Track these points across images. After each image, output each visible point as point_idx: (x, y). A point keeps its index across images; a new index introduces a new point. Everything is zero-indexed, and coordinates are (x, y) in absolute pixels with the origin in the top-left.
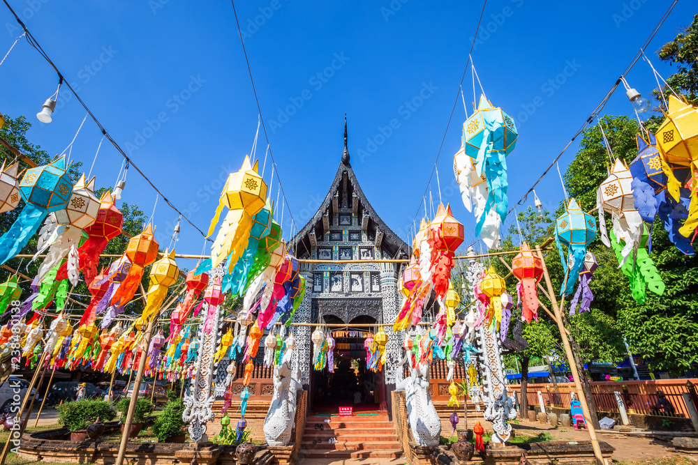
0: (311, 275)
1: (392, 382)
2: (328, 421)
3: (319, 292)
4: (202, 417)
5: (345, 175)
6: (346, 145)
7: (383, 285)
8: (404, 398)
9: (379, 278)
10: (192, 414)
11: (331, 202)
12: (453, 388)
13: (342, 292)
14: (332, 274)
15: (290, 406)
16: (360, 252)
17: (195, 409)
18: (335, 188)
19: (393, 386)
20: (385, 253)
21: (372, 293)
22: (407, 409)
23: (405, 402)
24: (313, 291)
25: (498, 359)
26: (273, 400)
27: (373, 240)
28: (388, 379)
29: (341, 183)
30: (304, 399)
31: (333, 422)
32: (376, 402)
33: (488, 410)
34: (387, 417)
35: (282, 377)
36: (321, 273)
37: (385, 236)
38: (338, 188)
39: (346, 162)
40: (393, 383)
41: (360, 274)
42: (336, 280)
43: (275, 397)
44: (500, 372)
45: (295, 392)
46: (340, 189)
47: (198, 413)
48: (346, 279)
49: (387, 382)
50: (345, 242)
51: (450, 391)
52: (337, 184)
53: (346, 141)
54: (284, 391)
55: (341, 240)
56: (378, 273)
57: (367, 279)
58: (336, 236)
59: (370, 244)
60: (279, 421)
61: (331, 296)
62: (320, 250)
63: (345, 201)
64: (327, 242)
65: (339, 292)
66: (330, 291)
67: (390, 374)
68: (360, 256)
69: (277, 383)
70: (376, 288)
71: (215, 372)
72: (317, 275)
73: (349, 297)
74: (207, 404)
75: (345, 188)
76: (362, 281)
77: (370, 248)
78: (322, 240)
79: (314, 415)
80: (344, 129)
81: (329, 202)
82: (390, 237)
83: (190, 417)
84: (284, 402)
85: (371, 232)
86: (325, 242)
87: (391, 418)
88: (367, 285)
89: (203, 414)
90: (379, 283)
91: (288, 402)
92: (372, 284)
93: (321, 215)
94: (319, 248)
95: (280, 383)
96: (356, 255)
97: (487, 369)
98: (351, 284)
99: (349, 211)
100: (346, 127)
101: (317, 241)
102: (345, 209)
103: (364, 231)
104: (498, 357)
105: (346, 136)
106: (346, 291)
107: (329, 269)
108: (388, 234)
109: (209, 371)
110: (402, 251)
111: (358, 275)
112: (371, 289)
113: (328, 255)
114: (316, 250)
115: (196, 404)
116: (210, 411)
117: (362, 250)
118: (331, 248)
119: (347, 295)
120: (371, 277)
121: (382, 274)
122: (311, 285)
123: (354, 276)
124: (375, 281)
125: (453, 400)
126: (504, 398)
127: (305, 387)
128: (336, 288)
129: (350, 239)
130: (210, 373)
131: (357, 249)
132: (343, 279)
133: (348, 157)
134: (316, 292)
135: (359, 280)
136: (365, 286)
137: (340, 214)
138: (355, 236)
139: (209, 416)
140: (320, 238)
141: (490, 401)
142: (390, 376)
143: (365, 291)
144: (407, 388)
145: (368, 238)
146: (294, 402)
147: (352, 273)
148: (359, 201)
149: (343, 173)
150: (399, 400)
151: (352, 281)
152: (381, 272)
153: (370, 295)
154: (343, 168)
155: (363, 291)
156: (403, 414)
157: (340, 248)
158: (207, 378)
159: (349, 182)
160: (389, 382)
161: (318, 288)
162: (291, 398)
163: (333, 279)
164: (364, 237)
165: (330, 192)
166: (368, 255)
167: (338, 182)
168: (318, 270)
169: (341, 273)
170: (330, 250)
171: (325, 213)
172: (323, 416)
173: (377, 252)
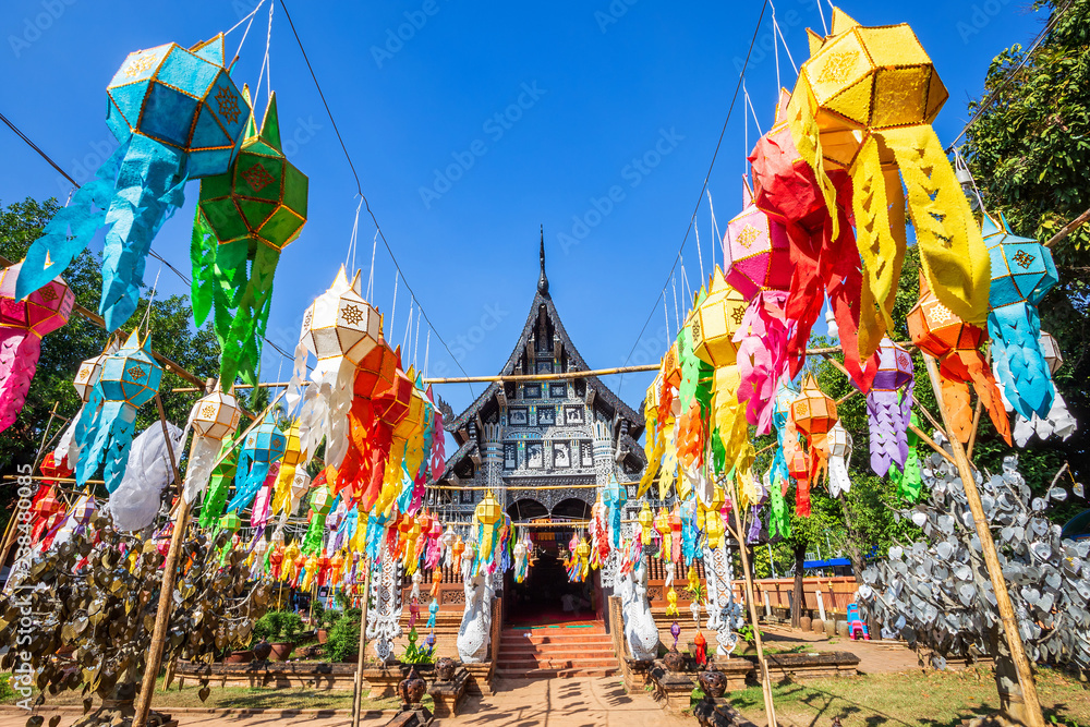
0: (501, 446)
1: (609, 584)
2: (529, 635)
3: (513, 469)
4: (388, 633)
5: (542, 310)
6: (543, 268)
7: (597, 458)
8: (621, 606)
9: (592, 448)
10: (377, 630)
11: (525, 348)
12: (672, 595)
13: (542, 468)
14: (529, 444)
15: (485, 618)
16: (565, 413)
17: (380, 625)
18: (529, 329)
19: (610, 590)
20: (599, 414)
21: (583, 469)
22: (623, 618)
23: (621, 611)
24: (504, 468)
25: (725, 561)
26: (466, 612)
27: (583, 396)
28: (605, 581)
29: (538, 321)
30: (498, 611)
31: (535, 635)
32: (593, 608)
33: (711, 620)
34: (604, 628)
35: (475, 585)
36: (514, 443)
37: (597, 394)
38: (533, 329)
39: (544, 291)
40: (610, 586)
41: (567, 443)
42: (534, 452)
43: (468, 608)
44: (727, 576)
45: (488, 601)
46: (536, 330)
47: (383, 628)
48: (548, 450)
49: (603, 585)
50: (546, 400)
51: (669, 598)
52: (533, 322)
53: (543, 263)
54: (477, 602)
55: (540, 396)
56: (591, 441)
57: (575, 450)
58: (533, 391)
59: (579, 401)
60: (475, 635)
61: (529, 474)
62: (512, 412)
63: (544, 341)
64: (521, 401)
65: (539, 469)
66: (527, 467)
67: (606, 574)
68: (566, 418)
69: (469, 593)
70: (587, 461)
71: (400, 583)
72: (509, 446)
73: (552, 474)
74: (393, 620)
75: (543, 326)
76: (569, 452)
77: (579, 408)
78: (514, 397)
79: (511, 628)
80: (540, 246)
81: (522, 349)
82: (604, 395)
83: (375, 634)
84: (479, 613)
85: (579, 384)
86: (517, 400)
87: (608, 631)
88: (576, 458)
89: (389, 629)
90: (591, 455)
91: (483, 614)
92: (581, 456)
93: (512, 367)
94: (510, 408)
95: (474, 592)
96: (560, 418)
97: (712, 573)
98: (555, 457)
99: (549, 355)
100: (542, 243)
101: (508, 398)
102: (543, 353)
103: (571, 383)
104: (725, 558)
105: (542, 255)
106: (548, 467)
107: (525, 437)
108: (602, 392)
109: (393, 582)
110: (621, 414)
111: (563, 445)
112: (581, 463)
113: (523, 418)
114: (506, 410)
115: (381, 618)
116: (397, 626)
117: (568, 410)
118: (527, 409)
119: (549, 471)
120: (581, 447)
121: (595, 443)
122: (501, 460)
123: (557, 446)
124: (586, 452)
125: (672, 609)
126: (730, 606)
127: (498, 593)
128: (535, 462)
129: (551, 396)
130: (393, 584)
131: (562, 408)
132: (543, 450)
133: (546, 285)
134: (508, 469)
135: (565, 451)
136: (573, 460)
137: (537, 361)
138: (558, 391)
139: (397, 632)
140: (511, 394)
141: (714, 610)
142: (607, 578)
143: (573, 465)
144: (623, 594)
145: (576, 393)
146: (489, 613)
147: (555, 442)
148: (563, 347)
149: (540, 308)
150: (615, 608)
151: (555, 452)
152: (594, 440)
153: (579, 471)
154: (541, 299)
155: (570, 466)
156: (620, 625)
157: (539, 408)
158: (391, 590)
159: (548, 320)
160: (606, 585)
161: (511, 463)
162: (485, 608)
163: (530, 451)
164: (571, 391)
165: (523, 334)
166: (576, 417)
167: (534, 320)
168: (510, 439)
169: (541, 443)
170: (525, 411)
171: (518, 365)
172: (522, 629)
173: (588, 413)
